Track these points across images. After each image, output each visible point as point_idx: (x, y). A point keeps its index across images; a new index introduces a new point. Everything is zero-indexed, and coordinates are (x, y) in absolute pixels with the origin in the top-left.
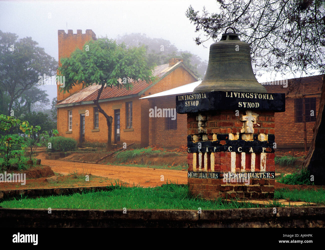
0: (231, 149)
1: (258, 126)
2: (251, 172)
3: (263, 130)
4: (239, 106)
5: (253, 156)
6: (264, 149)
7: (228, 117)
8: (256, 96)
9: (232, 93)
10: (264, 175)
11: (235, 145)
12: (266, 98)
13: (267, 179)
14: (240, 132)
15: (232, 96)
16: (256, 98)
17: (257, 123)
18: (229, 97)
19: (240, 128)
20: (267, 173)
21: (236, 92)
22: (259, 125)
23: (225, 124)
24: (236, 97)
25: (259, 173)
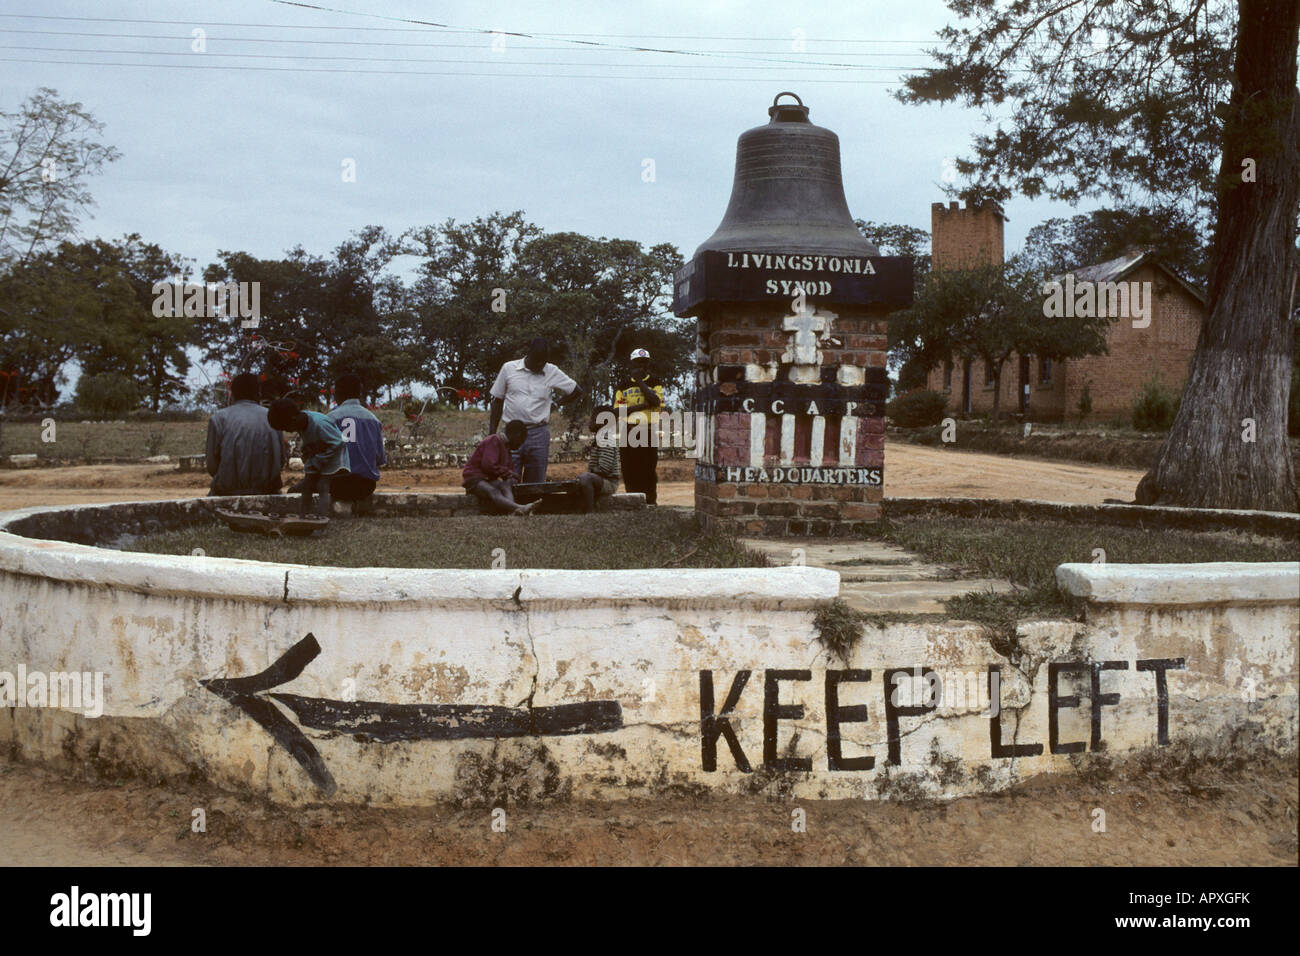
0: (750, 405)
1: (834, 346)
2: (809, 467)
3: (851, 355)
4: (768, 291)
5: (819, 426)
6: (851, 406)
7: (745, 321)
8: (821, 264)
9: (746, 256)
10: (850, 477)
11: (763, 397)
12: (853, 269)
13: (860, 486)
14: (779, 360)
15: (745, 265)
16: (820, 268)
17: (832, 337)
18: (736, 265)
19: (780, 351)
20: (860, 471)
21: (759, 254)
22: (838, 343)
23: (734, 340)
24: (759, 265)
25: (834, 470)
